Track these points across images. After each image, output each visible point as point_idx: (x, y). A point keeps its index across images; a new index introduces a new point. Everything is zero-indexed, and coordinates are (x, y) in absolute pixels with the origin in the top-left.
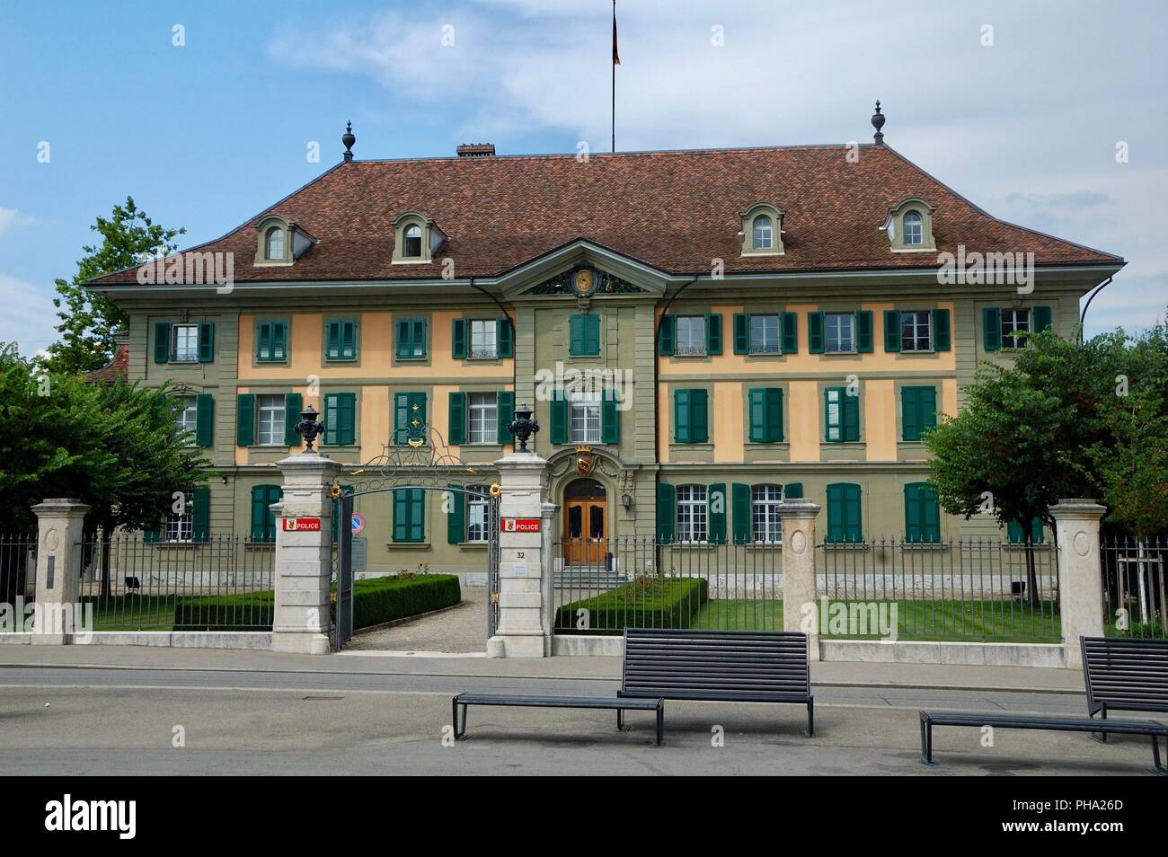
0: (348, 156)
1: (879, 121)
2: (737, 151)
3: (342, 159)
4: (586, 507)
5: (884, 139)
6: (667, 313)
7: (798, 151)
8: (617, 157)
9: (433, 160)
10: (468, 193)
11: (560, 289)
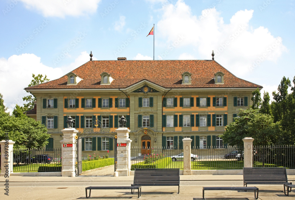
0: (91, 59)
1: (213, 55)
2: (182, 61)
3: (90, 60)
4: (146, 141)
5: (214, 59)
6: (165, 97)
7: (196, 61)
8: (154, 61)
9: (111, 61)
10: (120, 69)
11: (140, 91)
